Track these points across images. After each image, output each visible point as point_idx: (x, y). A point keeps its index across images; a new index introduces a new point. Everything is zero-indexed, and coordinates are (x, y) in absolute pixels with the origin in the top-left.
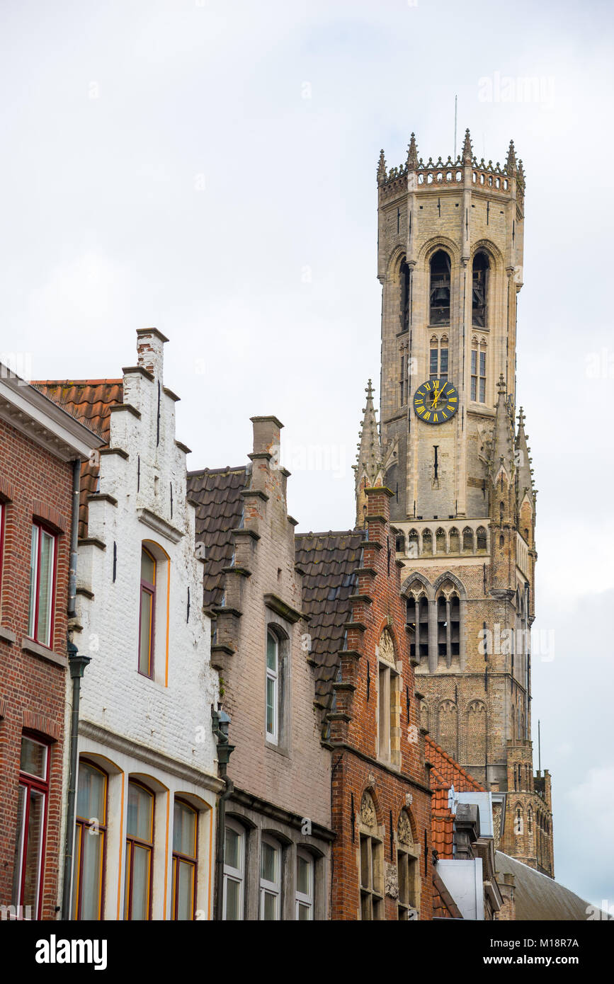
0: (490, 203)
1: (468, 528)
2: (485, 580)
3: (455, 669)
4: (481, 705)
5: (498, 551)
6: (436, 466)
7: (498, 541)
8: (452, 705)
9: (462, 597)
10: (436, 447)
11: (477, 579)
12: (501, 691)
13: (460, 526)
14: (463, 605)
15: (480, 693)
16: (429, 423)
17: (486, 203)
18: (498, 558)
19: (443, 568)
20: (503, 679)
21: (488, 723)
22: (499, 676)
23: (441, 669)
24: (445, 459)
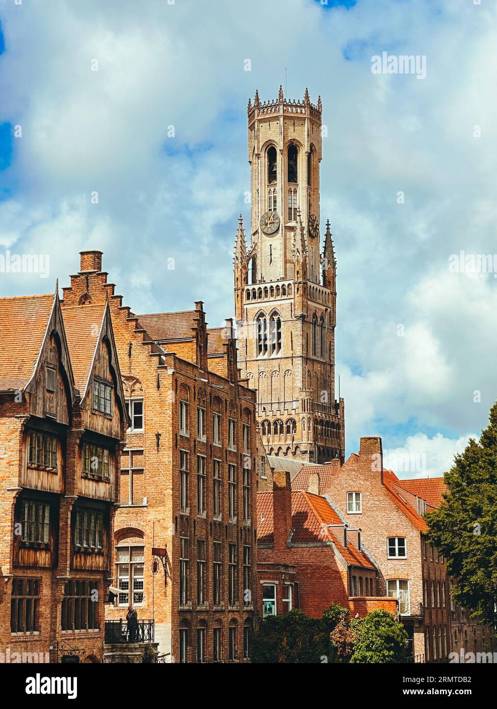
0: (295, 121)
1: (283, 285)
2: (291, 311)
3: (279, 356)
4: (290, 372)
5: (296, 295)
6: (271, 255)
7: (296, 291)
8: (277, 373)
9: (282, 319)
10: (271, 245)
11: (288, 310)
12: (299, 364)
13: (280, 284)
14: (282, 323)
15: (289, 367)
16: (266, 234)
17: (293, 120)
18: (297, 299)
19: (273, 306)
20: (299, 358)
21: (293, 380)
22: (298, 357)
23: (274, 356)
24: (275, 251)
